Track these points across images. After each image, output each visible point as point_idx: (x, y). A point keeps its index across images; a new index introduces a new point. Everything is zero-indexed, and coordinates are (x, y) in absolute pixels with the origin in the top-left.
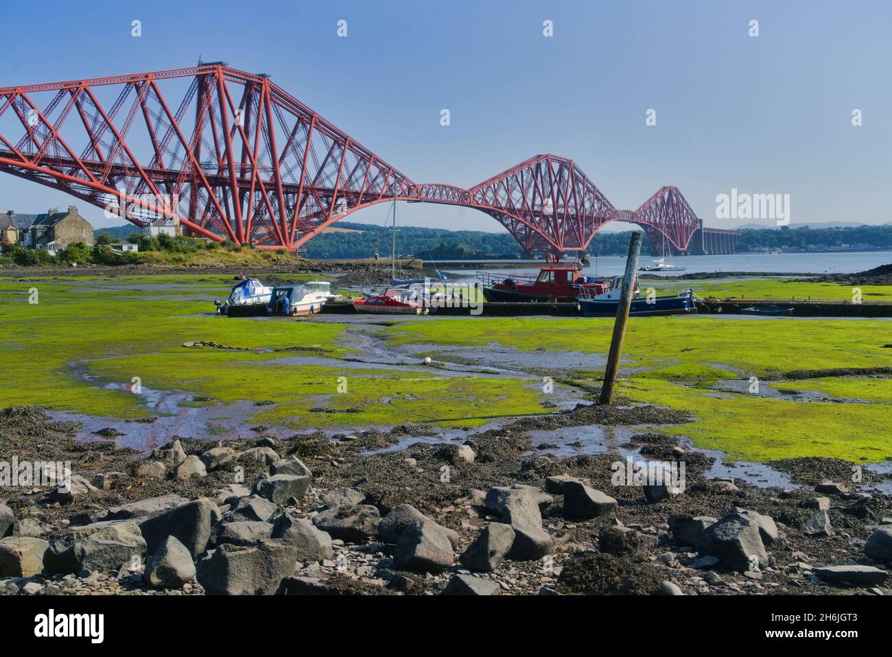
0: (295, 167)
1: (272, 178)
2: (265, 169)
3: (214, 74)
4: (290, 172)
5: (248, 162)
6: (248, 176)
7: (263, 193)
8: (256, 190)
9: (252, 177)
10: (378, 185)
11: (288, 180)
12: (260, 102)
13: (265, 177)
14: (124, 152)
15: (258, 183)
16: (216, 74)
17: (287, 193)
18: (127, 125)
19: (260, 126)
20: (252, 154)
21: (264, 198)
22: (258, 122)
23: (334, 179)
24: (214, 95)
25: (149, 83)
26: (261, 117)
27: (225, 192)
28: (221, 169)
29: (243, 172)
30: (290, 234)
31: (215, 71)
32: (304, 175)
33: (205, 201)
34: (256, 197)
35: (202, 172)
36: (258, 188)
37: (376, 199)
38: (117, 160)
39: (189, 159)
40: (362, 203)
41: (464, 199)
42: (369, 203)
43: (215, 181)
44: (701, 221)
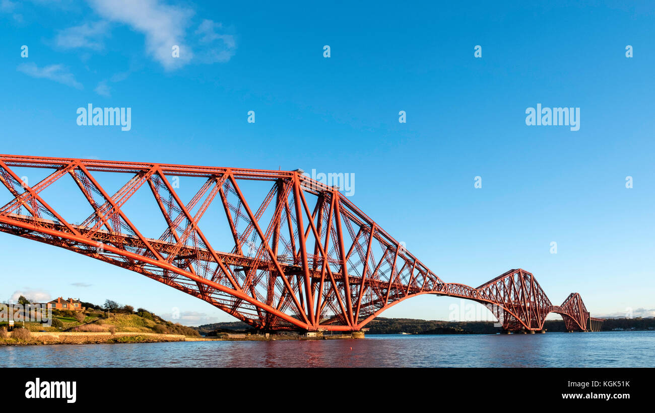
0: (358, 264)
1: (340, 271)
2: (333, 263)
3: (290, 179)
4: (354, 267)
5: (320, 255)
6: (319, 268)
7: (332, 283)
8: (325, 280)
9: (322, 269)
10: (419, 282)
11: (352, 273)
12: (330, 210)
13: (334, 270)
14: (196, 234)
15: (328, 274)
16: (293, 179)
17: (351, 284)
18: (202, 211)
19: (330, 230)
20: (323, 248)
21: (333, 287)
22: (328, 225)
23: (388, 275)
24: (290, 196)
25: (227, 176)
26: (330, 222)
27: (298, 280)
28: (296, 261)
29: (315, 266)
30: (355, 317)
31: (291, 176)
32: (366, 270)
33: (281, 288)
34: (326, 286)
35: (278, 263)
36: (328, 279)
37: (419, 292)
38: (190, 245)
39: (264, 247)
40: (409, 294)
41: (472, 295)
42: (415, 295)
43: (290, 271)
44: (589, 313)
